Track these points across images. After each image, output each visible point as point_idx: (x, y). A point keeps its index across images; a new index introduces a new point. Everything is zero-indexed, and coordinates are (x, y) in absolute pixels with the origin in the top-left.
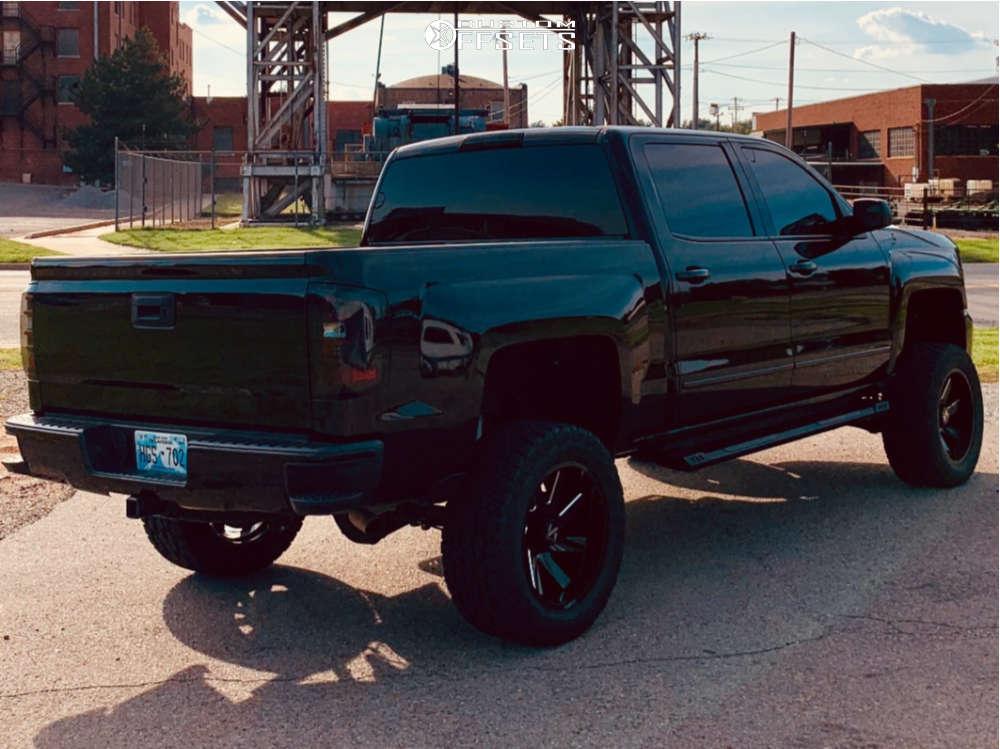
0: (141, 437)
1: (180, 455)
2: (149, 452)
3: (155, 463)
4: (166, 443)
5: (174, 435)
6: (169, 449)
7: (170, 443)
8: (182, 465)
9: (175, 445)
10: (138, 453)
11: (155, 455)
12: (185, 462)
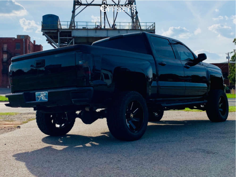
0: (37, 94)
1: (46, 96)
2: (39, 97)
3: (40, 99)
4: (43, 94)
5: (45, 92)
6: (44, 95)
7: (44, 94)
8: (46, 99)
9: (45, 94)
10: (36, 97)
11: (40, 97)
12: (47, 98)
